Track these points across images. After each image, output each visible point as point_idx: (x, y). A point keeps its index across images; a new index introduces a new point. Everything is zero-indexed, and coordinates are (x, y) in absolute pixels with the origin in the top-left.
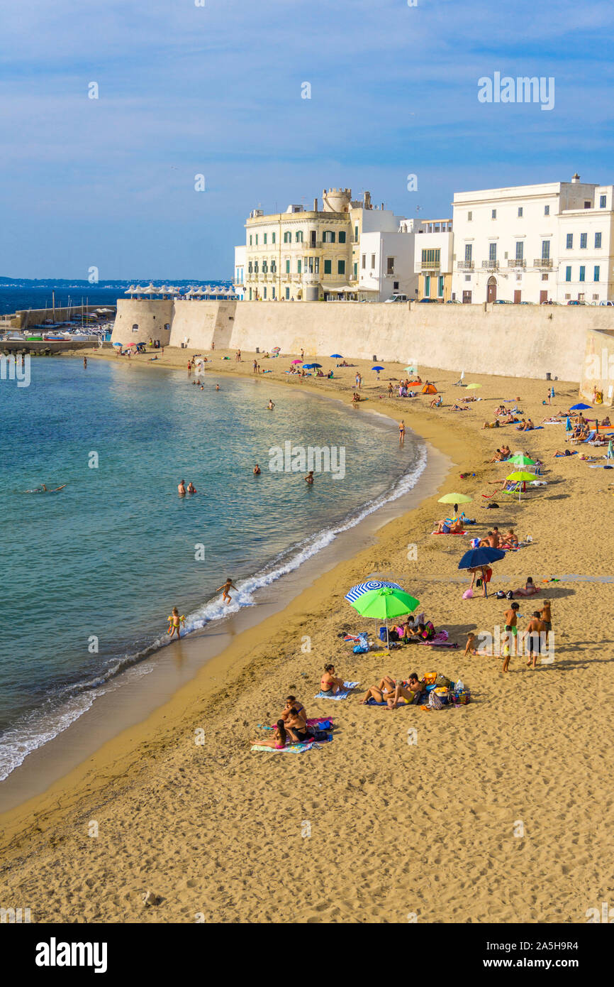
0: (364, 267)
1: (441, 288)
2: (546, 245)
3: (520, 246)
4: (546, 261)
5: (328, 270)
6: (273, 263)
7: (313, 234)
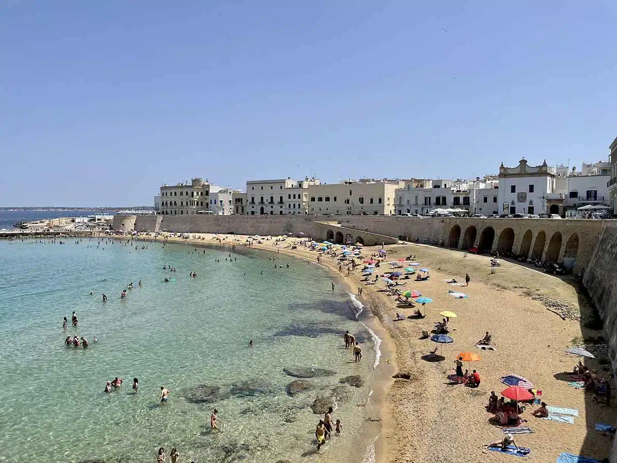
0: (211, 203)
1: (243, 210)
2: (281, 198)
3: (272, 198)
4: (281, 202)
6: (175, 202)
7: (192, 193)
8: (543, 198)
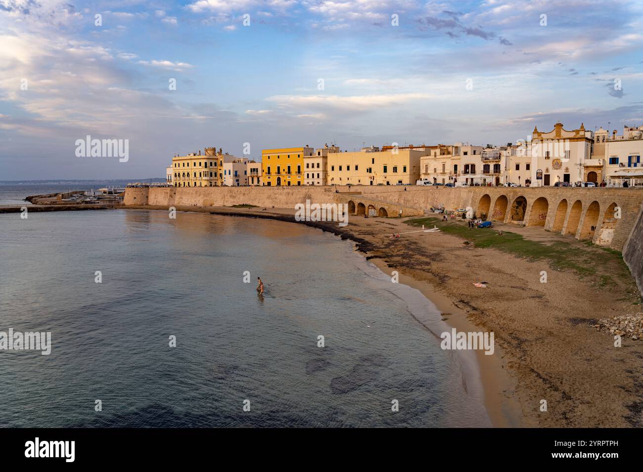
0: (225, 174)
1: (258, 181)
2: (299, 167)
3: (289, 167)
4: (299, 172)
5: (211, 176)
6: (188, 173)
7: (206, 163)
8: (580, 165)
